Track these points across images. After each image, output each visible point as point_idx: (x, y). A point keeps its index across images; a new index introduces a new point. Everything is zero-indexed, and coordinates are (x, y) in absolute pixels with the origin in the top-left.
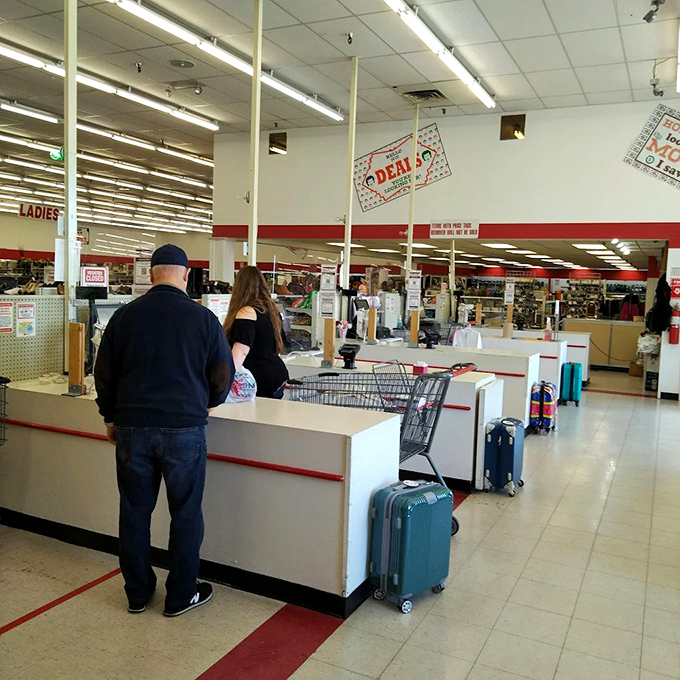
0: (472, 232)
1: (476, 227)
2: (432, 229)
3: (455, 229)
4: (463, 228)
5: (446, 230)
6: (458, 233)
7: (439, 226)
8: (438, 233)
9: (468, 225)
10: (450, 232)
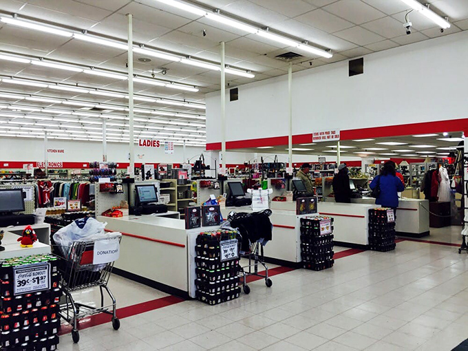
0: (336, 136)
1: (338, 133)
2: (313, 136)
3: (326, 135)
4: (331, 135)
5: (321, 136)
6: (328, 137)
7: (317, 134)
8: (317, 138)
9: (333, 132)
10: (324, 138)
